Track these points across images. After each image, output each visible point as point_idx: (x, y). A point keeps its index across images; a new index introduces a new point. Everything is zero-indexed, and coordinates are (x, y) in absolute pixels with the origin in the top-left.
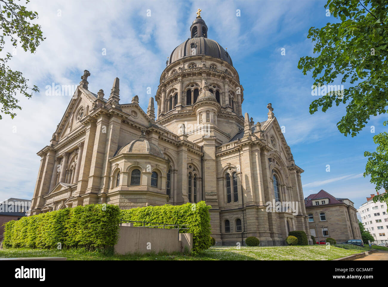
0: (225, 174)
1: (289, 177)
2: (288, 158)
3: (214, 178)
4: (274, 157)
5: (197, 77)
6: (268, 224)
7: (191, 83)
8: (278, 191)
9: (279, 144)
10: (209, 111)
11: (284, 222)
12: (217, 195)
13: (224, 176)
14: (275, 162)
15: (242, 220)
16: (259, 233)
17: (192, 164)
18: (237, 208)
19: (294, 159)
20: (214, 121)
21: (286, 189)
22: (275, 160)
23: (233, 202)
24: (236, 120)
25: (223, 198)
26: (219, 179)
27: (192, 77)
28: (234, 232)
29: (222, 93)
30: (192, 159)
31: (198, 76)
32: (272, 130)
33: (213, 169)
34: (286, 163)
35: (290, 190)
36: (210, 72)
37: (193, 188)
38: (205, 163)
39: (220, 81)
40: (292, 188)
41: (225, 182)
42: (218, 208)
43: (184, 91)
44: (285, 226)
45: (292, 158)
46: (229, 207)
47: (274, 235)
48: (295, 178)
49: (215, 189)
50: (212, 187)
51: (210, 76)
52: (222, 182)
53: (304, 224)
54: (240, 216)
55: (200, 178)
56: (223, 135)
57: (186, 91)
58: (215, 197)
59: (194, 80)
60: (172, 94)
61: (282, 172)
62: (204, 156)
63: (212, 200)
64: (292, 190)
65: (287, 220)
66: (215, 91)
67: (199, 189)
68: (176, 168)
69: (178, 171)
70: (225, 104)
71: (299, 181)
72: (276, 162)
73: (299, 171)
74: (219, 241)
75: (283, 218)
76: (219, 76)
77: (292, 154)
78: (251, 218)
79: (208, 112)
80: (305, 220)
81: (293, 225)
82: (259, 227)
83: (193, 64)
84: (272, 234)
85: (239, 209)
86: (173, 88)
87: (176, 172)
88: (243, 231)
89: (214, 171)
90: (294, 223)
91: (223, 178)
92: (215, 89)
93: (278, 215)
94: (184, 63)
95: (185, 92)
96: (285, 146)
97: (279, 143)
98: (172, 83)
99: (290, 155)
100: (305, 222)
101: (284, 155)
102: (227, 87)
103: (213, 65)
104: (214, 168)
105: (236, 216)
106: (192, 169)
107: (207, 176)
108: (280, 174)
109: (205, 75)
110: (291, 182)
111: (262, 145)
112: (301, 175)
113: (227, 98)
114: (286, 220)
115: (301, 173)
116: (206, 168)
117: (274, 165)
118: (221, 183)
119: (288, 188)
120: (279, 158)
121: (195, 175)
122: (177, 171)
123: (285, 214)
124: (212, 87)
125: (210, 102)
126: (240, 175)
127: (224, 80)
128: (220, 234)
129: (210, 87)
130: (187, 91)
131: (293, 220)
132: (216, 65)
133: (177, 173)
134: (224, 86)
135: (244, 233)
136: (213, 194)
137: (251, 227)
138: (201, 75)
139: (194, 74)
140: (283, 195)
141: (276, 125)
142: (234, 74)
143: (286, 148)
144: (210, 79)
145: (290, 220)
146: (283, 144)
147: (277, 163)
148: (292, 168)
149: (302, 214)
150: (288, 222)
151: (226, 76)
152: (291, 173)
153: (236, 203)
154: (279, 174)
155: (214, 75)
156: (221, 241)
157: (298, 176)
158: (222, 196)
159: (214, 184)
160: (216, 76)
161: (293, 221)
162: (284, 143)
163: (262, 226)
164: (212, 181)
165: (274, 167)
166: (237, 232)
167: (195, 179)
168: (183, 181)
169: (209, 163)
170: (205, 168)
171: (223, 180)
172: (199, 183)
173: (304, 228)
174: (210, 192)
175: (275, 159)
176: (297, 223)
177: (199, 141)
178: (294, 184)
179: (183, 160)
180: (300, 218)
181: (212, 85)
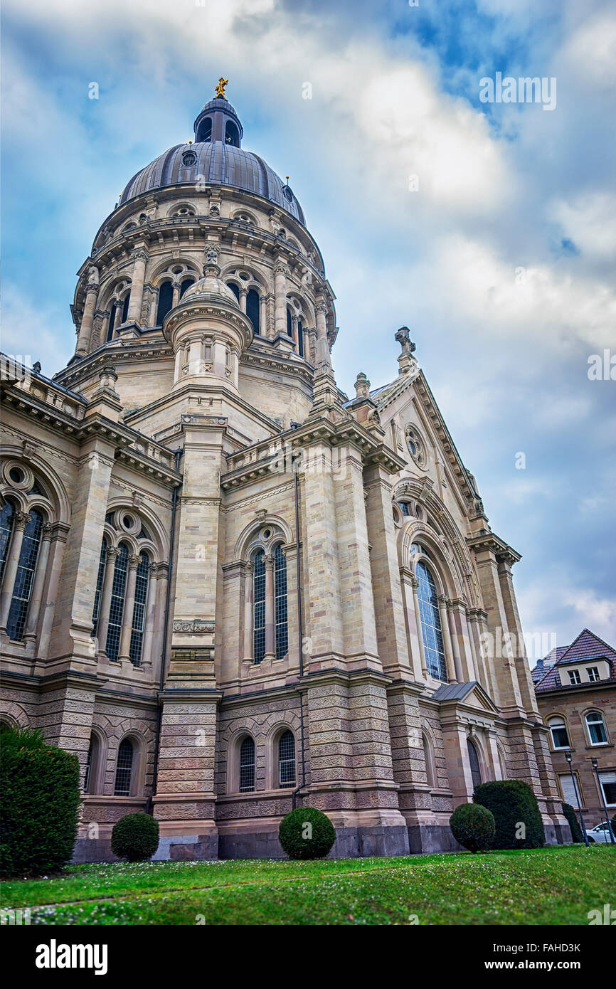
0: (250, 550)
1: (473, 575)
2: (467, 510)
3: (211, 565)
4: (420, 501)
5: (192, 245)
6: (387, 749)
7: (173, 262)
8: (438, 624)
9: (436, 458)
10: (211, 337)
11: (458, 744)
12: (216, 629)
13: (247, 559)
14: (425, 520)
15: (297, 735)
16: (355, 791)
17: (135, 510)
18: (282, 683)
19: (486, 512)
20: (228, 371)
21: (463, 617)
22: (424, 512)
23: (272, 658)
24: (305, 377)
25: (237, 644)
26: (230, 572)
27: (178, 242)
28: (270, 791)
29: (266, 299)
30: (134, 493)
31: (194, 241)
32: (412, 409)
33: (210, 534)
34: (462, 528)
35: (480, 621)
36: (231, 230)
37: (131, 602)
38: (184, 509)
39: (263, 261)
40: (486, 616)
41: (249, 581)
42: (212, 685)
43: (150, 285)
44: (460, 761)
45: (479, 508)
46: (254, 682)
47: (414, 801)
48: (492, 577)
49: (209, 608)
50: (201, 600)
51: (230, 244)
52: (238, 580)
53: (532, 757)
54: (289, 718)
55: (161, 567)
56: (255, 419)
57: (156, 284)
58: (207, 640)
59: (183, 253)
60: (117, 296)
61: (449, 555)
62: (181, 485)
63: (193, 652)
64: (486, 623)
65: (471, 734)
66: (244, 290)
67: (154, 608)
68: (64, 518)
69: (70, 532)
70: (274, 329)
71: (506, 588)
72: (428, 518)
73: (505, 557)
74: (207, 833)
75: (454, 728)
76: (258, 245)
77: (478, 498)
78: (324, 726)
79: (208, 339)
80: (536, 741)
81: (490, 755)
82: (355, 762)
83: (184, 208)
84: (406, 797)
85: (287, 687)
86: (120, 275)
87: (60, 533)
88: (298, 781)
89: (211, 538)
90: (494, 751)
91: (242, 565)
92: (245, 285)
93: (434, 714)
94: (159, 203)
95: (153, 288)
96: (457, 467)
97: (436, 455)
98: (118, 260)
99: (475, 501)
100: (538, 748)
101: (452, 498)
102: (281, 278)
103: (245, 215)
104: (215, 528)
105: (275, 718)
106: (136, 529)
107: (186, 557)
108: (443, 560)
109: (217, 239)
110: (480, 595)
111: (367, 442)
112: (514, 569)
113: (282, 313)
114: (463, 736)
115: (513, 562)
116: (187, 528)
117: (416, 526)
118: (234, 585)
119: (472, 614)
120: (436, 505)
121: (145, 553)
122: (66, 530)
123: (458, 713)
124: (236, 277)
125: (214, 309)
126: (294, 552)
127: (274, 260)
128: (213, 801)
129: (231, 277)
130: (161, 287)
131: (490, 735)
132: (252, 217)
133: (64, 540)
134: (274, 277)
135: (301, 792)
136: (201, 626)
137: (323, 763)
138: (205, 241)
139: (183, 235)
140: (455, 636)
141: (424, 394)
142: (307, 251)
143: (459, 475)
144: (232, 251)
145: (480, 737)
146: (448, 460)
147: (430, 522)
148: (481, 545)
149: (523, 715)
150: (470, 741)
151: (278, 247)
152: (478, 560)
153: (280, 665)
154: (439, 562)
155: (243, 242)
156: (216, 832)
157: (503, 574)
158: (233, 638)
159: (208, 590)
160: (249, 246)
161: (493, 742)
162: (452, 456)
163: (364, 758)
164: (201, 577)
165: (419, 532)
166: (281, 787)
167: (143, 569)
168: (80, 570)
169: (197, 511)
170: (182, 528)
171: (242, 575)
172: (155, 585)
173: (533, 772)
174: (193, 619)
175: (422, 507)
176: (507, 749)
177: (171, 432)
178: (490, 597)
179: (91, 489)
180: (517, 732)
181: (238, 273)
